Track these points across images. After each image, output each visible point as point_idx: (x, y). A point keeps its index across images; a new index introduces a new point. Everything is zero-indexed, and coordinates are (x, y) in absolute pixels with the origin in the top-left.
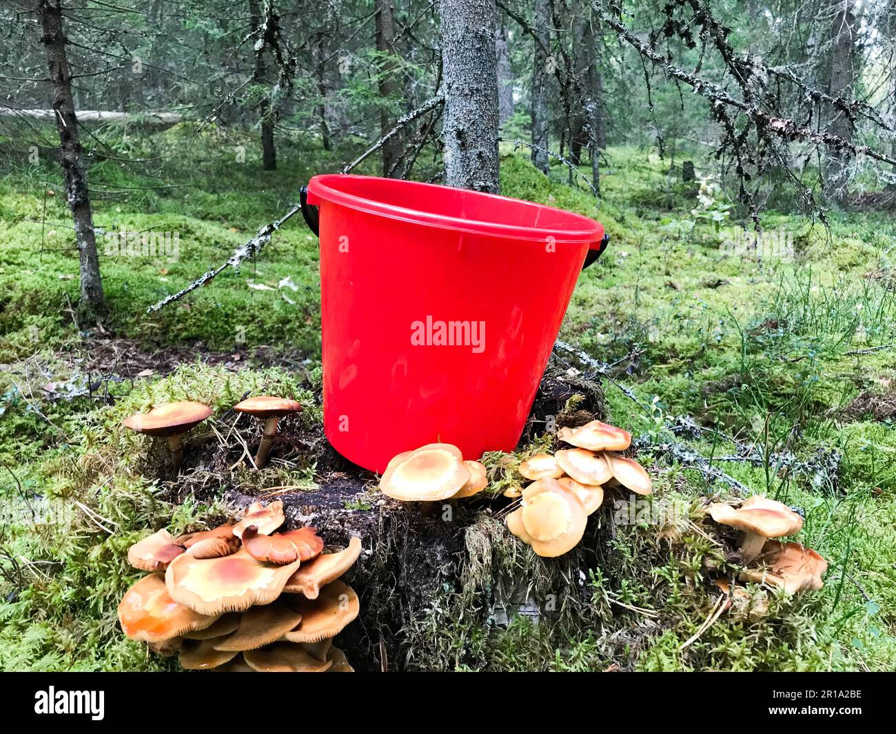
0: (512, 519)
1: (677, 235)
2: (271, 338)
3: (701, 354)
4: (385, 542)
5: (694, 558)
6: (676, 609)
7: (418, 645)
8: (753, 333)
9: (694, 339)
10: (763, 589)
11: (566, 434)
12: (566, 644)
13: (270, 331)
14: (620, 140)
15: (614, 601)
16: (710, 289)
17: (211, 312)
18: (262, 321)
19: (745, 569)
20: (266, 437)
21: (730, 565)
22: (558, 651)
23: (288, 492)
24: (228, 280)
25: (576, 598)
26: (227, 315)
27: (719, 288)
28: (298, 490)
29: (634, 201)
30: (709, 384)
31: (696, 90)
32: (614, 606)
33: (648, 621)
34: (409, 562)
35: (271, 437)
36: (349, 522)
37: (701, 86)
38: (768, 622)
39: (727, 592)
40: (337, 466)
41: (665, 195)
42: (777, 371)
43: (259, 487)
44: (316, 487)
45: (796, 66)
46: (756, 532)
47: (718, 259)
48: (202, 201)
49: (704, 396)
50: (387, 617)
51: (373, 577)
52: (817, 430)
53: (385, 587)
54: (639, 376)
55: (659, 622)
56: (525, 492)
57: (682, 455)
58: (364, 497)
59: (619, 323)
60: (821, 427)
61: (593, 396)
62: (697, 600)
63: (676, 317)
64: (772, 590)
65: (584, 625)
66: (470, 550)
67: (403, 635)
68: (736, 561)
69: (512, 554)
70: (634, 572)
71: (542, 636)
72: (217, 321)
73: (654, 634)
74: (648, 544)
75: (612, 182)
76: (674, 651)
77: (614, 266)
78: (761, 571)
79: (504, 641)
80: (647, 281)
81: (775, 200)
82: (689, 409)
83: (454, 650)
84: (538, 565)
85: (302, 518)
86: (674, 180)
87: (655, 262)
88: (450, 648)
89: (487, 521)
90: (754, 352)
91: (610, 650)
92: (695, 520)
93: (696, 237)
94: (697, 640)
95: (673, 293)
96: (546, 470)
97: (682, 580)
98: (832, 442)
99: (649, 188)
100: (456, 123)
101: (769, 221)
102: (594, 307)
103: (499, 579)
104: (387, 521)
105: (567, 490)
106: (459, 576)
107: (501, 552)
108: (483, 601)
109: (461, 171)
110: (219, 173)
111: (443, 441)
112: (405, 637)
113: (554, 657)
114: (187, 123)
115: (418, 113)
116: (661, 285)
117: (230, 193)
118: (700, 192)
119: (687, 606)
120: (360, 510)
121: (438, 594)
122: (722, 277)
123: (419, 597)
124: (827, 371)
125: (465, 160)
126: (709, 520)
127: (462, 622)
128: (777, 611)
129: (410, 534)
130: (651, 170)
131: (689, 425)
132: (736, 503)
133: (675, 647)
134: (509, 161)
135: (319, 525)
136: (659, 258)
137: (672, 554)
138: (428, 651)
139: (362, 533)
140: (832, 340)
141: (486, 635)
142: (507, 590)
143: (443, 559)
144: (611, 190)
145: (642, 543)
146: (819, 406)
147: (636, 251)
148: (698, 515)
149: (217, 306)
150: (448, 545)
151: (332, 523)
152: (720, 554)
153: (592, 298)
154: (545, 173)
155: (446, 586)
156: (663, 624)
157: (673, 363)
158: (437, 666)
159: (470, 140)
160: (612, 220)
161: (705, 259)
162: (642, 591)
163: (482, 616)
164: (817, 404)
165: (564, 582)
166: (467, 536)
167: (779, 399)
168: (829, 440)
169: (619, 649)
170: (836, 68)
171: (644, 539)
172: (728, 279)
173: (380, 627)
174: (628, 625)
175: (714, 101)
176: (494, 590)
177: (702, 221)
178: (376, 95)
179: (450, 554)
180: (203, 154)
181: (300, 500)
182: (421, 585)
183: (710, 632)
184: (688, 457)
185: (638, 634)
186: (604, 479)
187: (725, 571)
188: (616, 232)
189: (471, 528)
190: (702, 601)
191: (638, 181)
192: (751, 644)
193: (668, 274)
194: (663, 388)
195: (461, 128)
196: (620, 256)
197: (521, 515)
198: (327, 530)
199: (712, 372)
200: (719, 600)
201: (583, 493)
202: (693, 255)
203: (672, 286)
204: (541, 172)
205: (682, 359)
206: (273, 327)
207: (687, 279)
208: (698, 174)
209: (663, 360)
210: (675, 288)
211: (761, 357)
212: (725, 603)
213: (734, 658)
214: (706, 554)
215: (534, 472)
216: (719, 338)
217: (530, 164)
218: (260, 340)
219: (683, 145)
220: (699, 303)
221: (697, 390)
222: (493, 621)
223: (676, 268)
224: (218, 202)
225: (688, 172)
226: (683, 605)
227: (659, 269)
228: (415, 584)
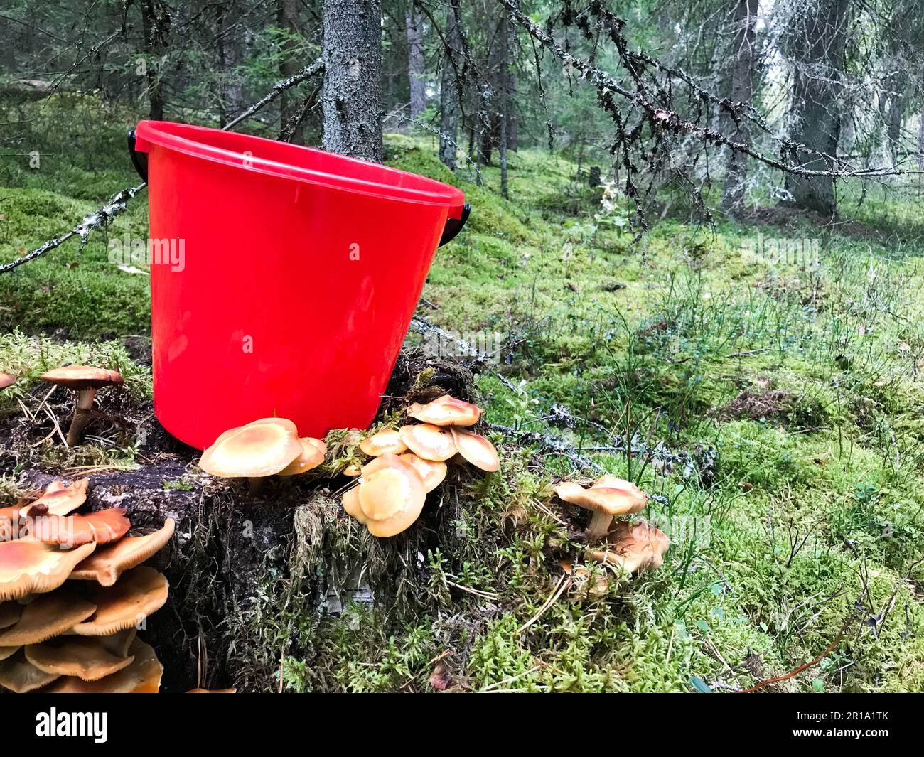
0: (349, 499)
1: (579, 239)
2: (143, 327)
3: (592, 354)
4: (207, 524)
5: (537, 537)
6: (518, 591)
7: (242, 638)
8: (642, 334)
9: (585, 339)
10: (604, 566)
11: (416, 411)
12: (402, 632)
13: (142, 319)
14: (531, 144)
15: (453, 584)
16: (607, 293)
17: (75, 297)
18: (133, 308)
19: (587, 548)
20: (80, 411)
21: (573, 544)
22: (392, 639)
23: (101, 472)
24: (98, 263)
25: (414, 582)
26: (93, 301)
27: (616, 292)
28: (115, 470)
29: (541, 204)
30: (597, 382)
31: (584, 76)
32: (453, 589)
33: (488, 605)
34: (233, 546)
35: (87, 411)
36: (165, 503)
37: (589, 72)
38: (607, 600)
39: (569, 572)
40: (167, 446)
41: (571, 200)
42: (663, 370)
43: (65, 465)
44: (138, 467)
45: (699, 79)
46: (601, 510)
47: (618, 265)
48: (77, 179)
49: (591, 394)
50: (208, 607)
51: (192, 563)
52: (697, 428)
53: (206, 574)
54: (531, 374)
55: (500, 605)
56: (365, 469)
57: (553, 444)
58: (188, 477)
59: (516, 322)
60: (701, 425)
61: (461, 380)
62: (539, 581)
63: (570, 316)
64: (612, 568)
65: (421, 611)
66: (297, 531)
67: (225, 626)
68: (580, 540)
69: (346, 536)
70: (478, 554)
71: (376, 623)
72: (81, 307)
73: (494, 617)
74: (493, 524)
75: (518, 183)
76: (512, 634)
77: (517, 267)
78: (604, 550)
79: (337, 631)
80: (548, 283)
81: (677, 209)
82: (576, 406)
83: (280, 641)
84: (373, 547)
85: (110, 499)
86: (580, 185)
87: (556, 265)
88: (276, 638)
89: (321, 501)
90: (643, 353)
91: (446, 635)
92: (543, 499)
93: (599, 242)
94: (536, 622)
95: (571, 294)
96: (388, 446)
97: (526, 561)
98: (710, 439)
99: (557, 192)
100: (336, 93)
101: (669, 229)
102: (494, 306)
103: (333, 563)
104: (209, 502)
105: (407, 466)
106: (288, 560)
107: (334, 533)
108: (313, 586)
109: (340, 144)
110: (99, 150)
111: (280, 415)
112: (228, 629)
113: (388, 645)
114: (64, 93)
115: (295, 79)
116: (561, 286)
117: (111, 172)
118: (604, 197)
119: (529, 588)
120: (180, 490)
121: (265, 580)
122: (620, 281)
123: (244, 585)
124: (710, 374)
125: (345, 133)
126: (556, 499)
127: (290, 609)
128: (616, 589)
129: (235, 515)
130: (560, 175)
131: (563, 414)
132: (586, 483)
133: (513, 630)
134: (415, 155)
135: (130, 506)
136: (561, 261)
137: (517, 534)
138: (252, 643)
139: (180, 515)
140: (717, 342)
141: (316, 623)
142: (341, 575)
143: (270, 542)
144: (519, 192)
145: (487, 522)
146: (701, 406)
147: (539, 253)
148: (545, 494)
149: (83, 290)
150: (276, 527)
151: (144, 504)
152: (564, 533)
153: (492, 297)
154: (453, 169)
155: (274, 572)
156: (504, 607)
157: (564, 361)
158: (262, 660)
159: (350, 112)
160: (517, 221)
161: (605, 264)
162: (485, 573)
163: (311, 603)
164: (699, 403)
165: (400, 564)
166: (295, 516)
167: (663, 399)
168: (708, 438)
169: (456, 634)
170: (736, 83)
171: (490, 519)
172: (626, 283)
173: (199, 618)
174: (468, 609)
175: (601, 88)
176: (327, 576)
177: (605, 227)
178: (276, 76)
179: (278, 536)
180: (81, 129)
181: (114, 480)
182: (246, 571)
183: (550, 614)
184: (558, 445)
185: (478, 619)
186: (449, 454)
187: (568, 550)
188: (520, 233)
189: (302, 507)
190: (543, 581)
191: (546, 185)
192: (589, 623)
193: (568, 277)
194: (552, 386)
195: (341, 98)
196: (523, 257)
197: (357, 493)
198: (138, 511)
199: (601, 370)
200: (561, 580)
201: (424, 469)
202: (593, 259)
203: (571, 288)
204: (448, 169)
205: (574, 357)
206: (145, 315)
207: (587, 281)
208: (603, 179)
209: (555, 359)
210: (573, 290)
211: (649, 357)
212: (566, 582)
213: (571, 639)
214: (550, 534)
215: (375, 448)
216: (610, 337)
217: (437, 159)
218: (131, 330)
219: (593, 152)
220: (595, 306)
221: (585, 388)
222: (325, 609)
223: (576, 271)
224: (95, 181)
225: (594, 179)
226: (524, 587)
227: (560, 272)
228: (239, 570)
